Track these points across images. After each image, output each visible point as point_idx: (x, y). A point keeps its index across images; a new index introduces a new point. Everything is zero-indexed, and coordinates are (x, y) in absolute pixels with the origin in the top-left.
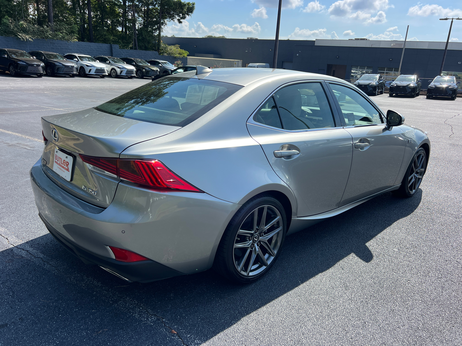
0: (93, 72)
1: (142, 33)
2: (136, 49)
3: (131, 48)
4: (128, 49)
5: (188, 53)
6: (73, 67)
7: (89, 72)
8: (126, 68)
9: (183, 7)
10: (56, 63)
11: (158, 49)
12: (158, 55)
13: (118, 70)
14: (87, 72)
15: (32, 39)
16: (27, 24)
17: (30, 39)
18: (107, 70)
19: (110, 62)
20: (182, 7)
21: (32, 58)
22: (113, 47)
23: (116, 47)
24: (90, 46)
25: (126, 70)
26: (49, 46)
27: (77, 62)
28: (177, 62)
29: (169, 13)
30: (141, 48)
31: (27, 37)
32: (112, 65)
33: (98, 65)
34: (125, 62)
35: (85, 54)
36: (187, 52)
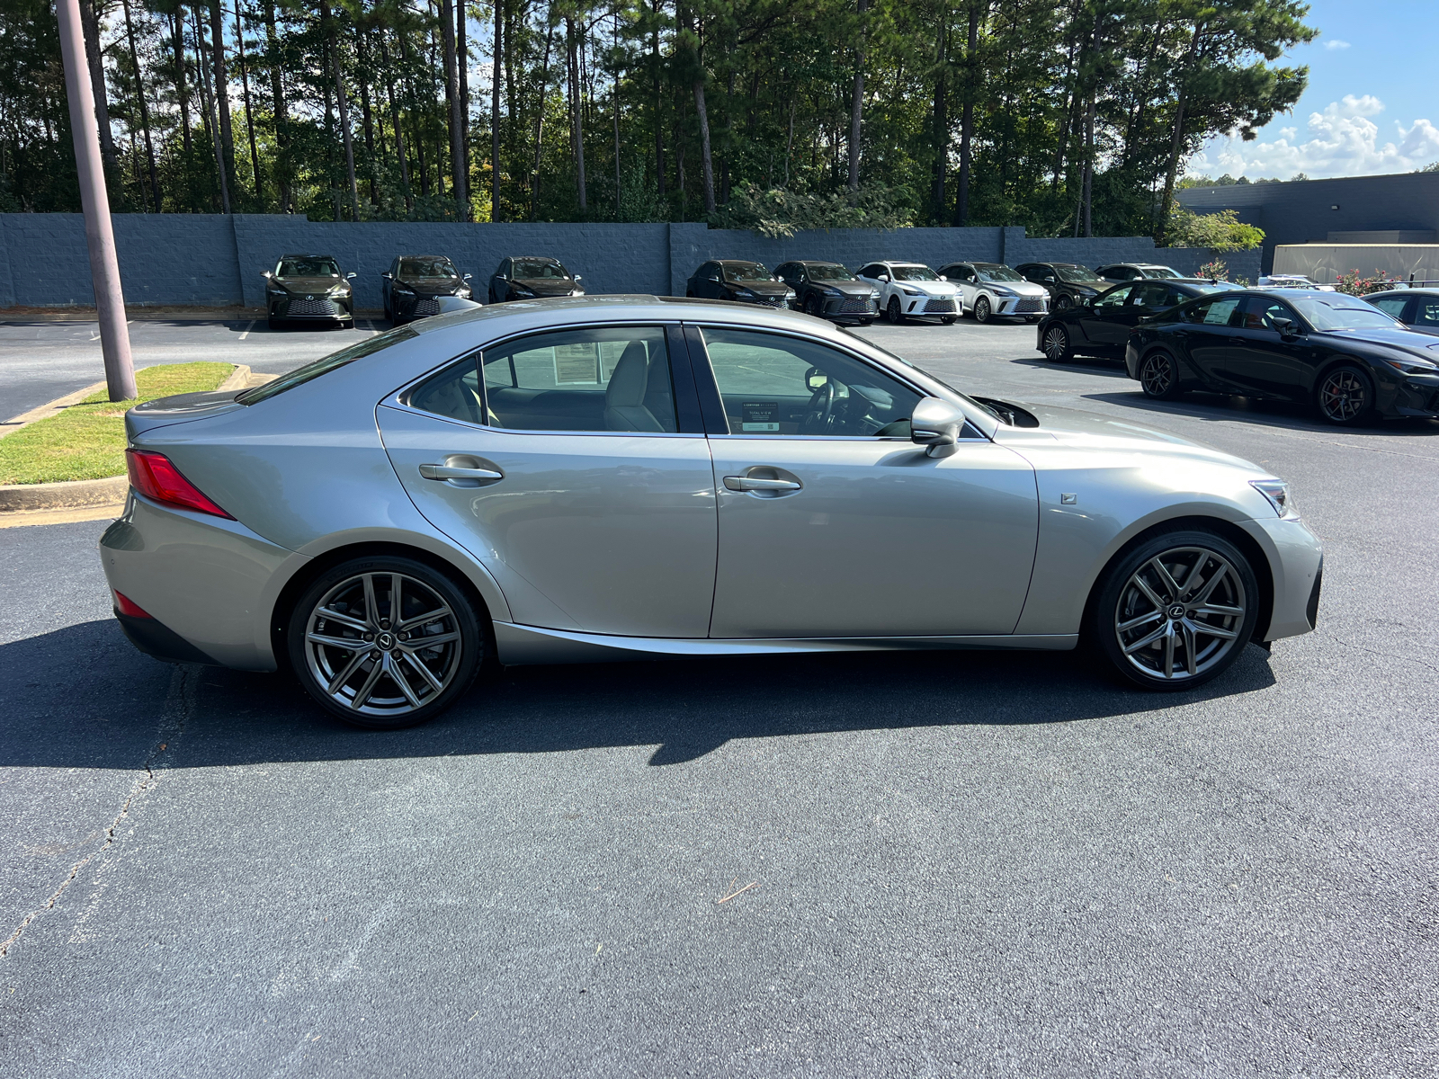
0: (918, 311)
1: (1108, 185)
2: (1083, 235)
3: (1064, 234)
4: (1054, 237)
5: (1263, 233)
6: (866, 297)
7: (910, 309)
8: (1016, 295)
9: (1257, 88)
10: (827, 289)
11: (1161, 228)
12: (1153, 249)
13: (995, 301)
14: (905, 311)
15: (793, 231)
16: (785, 196)
17: (786, 233)
18: (961, 303)
19: (976, 280)
20: (1252, 86)
21: (773, 280)
22: (1006, 234)
23: (1016, 233)
24: (942, 237)
25: (1018, 299)
26: (832, 246)
27: (886, 283)
28: (1207, 266)
29: (1211, 113)
30: (1100, 230)
31: (781, 227)
32: (981, 286)
33: (941, 288)
34: (1024, 277)
35: (913, 262)
36: (1260, 230)
